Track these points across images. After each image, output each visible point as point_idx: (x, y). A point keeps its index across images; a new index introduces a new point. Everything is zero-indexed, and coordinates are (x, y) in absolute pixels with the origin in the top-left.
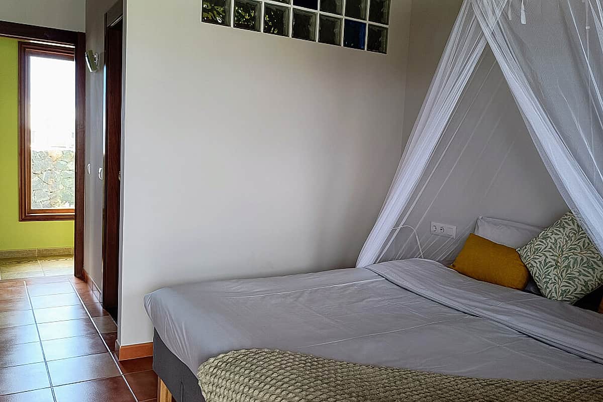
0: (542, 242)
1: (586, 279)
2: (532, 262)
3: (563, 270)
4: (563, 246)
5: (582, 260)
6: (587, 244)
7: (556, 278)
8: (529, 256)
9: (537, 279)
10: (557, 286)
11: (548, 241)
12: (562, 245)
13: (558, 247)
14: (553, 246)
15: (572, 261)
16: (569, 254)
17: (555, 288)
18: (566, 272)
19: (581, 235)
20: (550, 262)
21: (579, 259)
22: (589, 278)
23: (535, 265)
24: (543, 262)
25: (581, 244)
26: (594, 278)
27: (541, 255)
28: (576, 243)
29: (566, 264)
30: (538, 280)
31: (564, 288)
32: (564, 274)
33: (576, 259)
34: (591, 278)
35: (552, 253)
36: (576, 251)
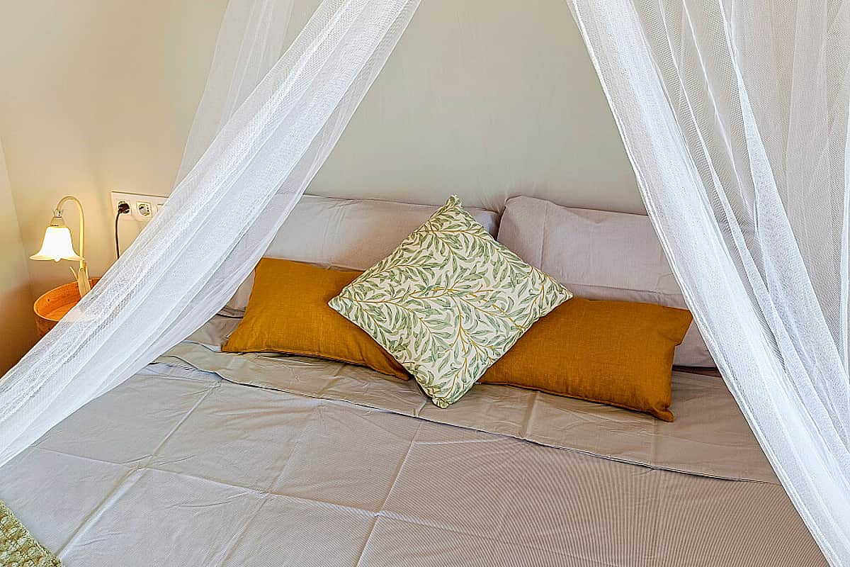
0: (473, 248)
1: (411, 347)
2: (429, 237)
3: (420, 304)
4: (471, 294)
5: (448, 336)
6: (482, 338)
7: (402, 294)
8: (442, 225)
9: (398, 255)
10: (388, 297)
11: (477, 259)
12: (474, 290)
13: (468, 283)
14: (468, 272)
15: (442, 318)
16: (456, 309)
17: (383, 295)
18: (417, 310)
19: (501, 323)
20: (433, 275)
21: (447, 330)
22: (413, 351)
23: (425, 244)
24: (432, 261)
25: (481, 327)
26: (415, 360)
27: (446, 254)
28: (483, 318)
29: (434, 306)
30: (397, 258)
31: (385, 310)
32: (413, 306)
33: (446, 324)
34: (415, 356)
35: (453, 276)
36: (463, 320)
